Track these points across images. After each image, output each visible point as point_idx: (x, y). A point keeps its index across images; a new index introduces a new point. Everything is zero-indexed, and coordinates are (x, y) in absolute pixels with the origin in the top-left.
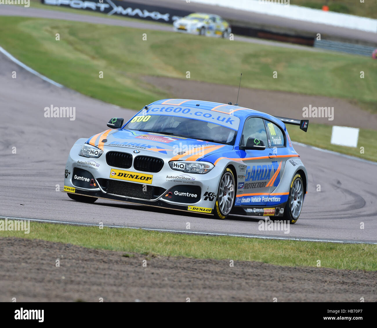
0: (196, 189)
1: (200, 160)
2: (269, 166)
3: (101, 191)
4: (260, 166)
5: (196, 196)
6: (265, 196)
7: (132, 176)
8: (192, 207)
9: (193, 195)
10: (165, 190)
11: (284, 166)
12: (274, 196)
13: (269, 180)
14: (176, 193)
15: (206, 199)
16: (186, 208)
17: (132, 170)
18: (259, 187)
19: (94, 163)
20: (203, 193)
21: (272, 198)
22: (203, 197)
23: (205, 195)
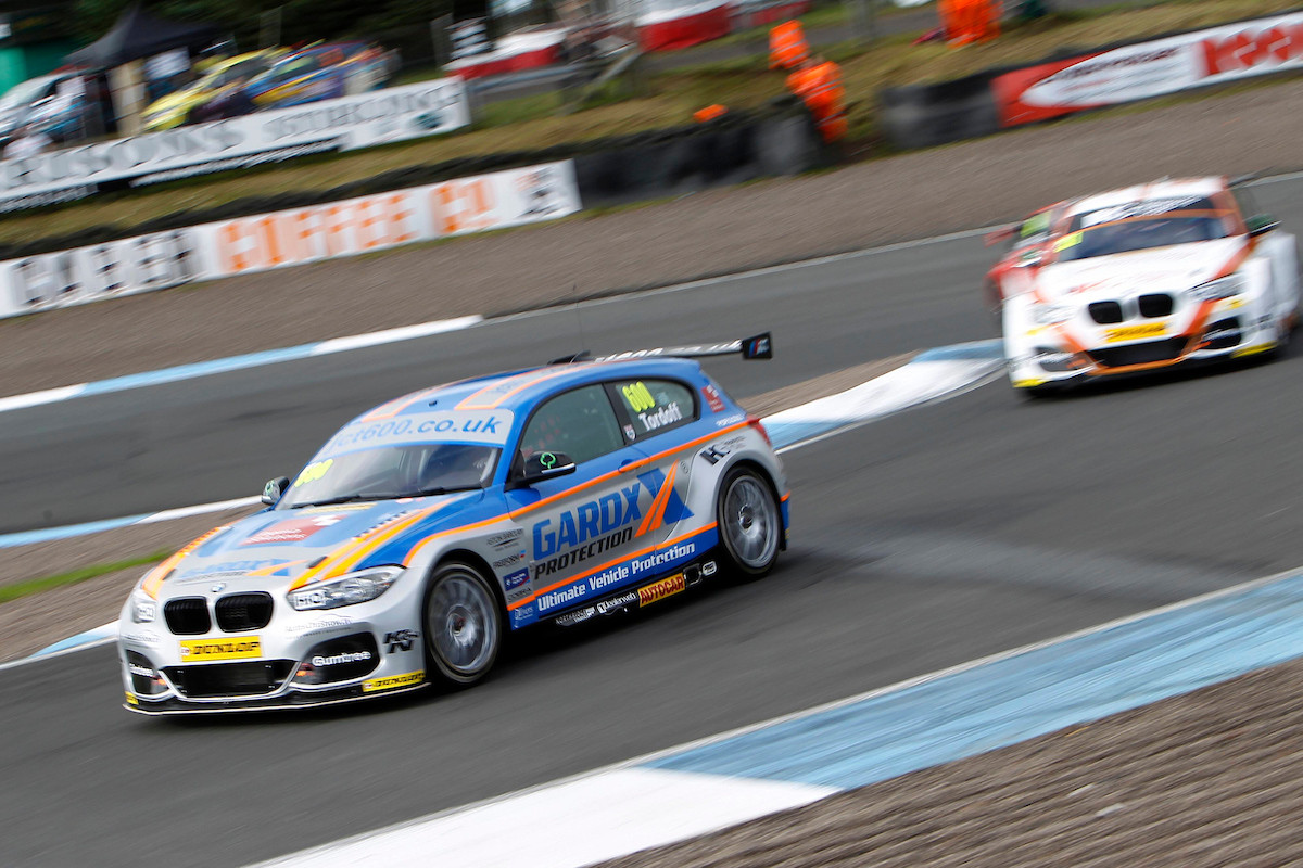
0: (361, 639)
1: (358, 569)
2: (626, 491)
3: (175, 697)
4: (592, 505)
5: (365, 655)
6: (642, 559)
7: (220, 649)
8: (373, 681)
9: (358, 656)
10: (291, 663)
11: (686, 470)
12: (672, 547)
13: (638, 520)
14: (319, 661)
15: (392, 650)
16: (358, 689)
17: (216, 634)
18: (607, 548)
19: (148, 635)
20: (380, 640)
21: (666, 554)
22: (383, 648)
23: (387, 641)
